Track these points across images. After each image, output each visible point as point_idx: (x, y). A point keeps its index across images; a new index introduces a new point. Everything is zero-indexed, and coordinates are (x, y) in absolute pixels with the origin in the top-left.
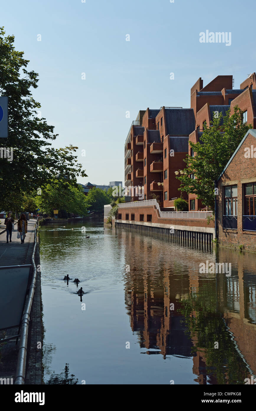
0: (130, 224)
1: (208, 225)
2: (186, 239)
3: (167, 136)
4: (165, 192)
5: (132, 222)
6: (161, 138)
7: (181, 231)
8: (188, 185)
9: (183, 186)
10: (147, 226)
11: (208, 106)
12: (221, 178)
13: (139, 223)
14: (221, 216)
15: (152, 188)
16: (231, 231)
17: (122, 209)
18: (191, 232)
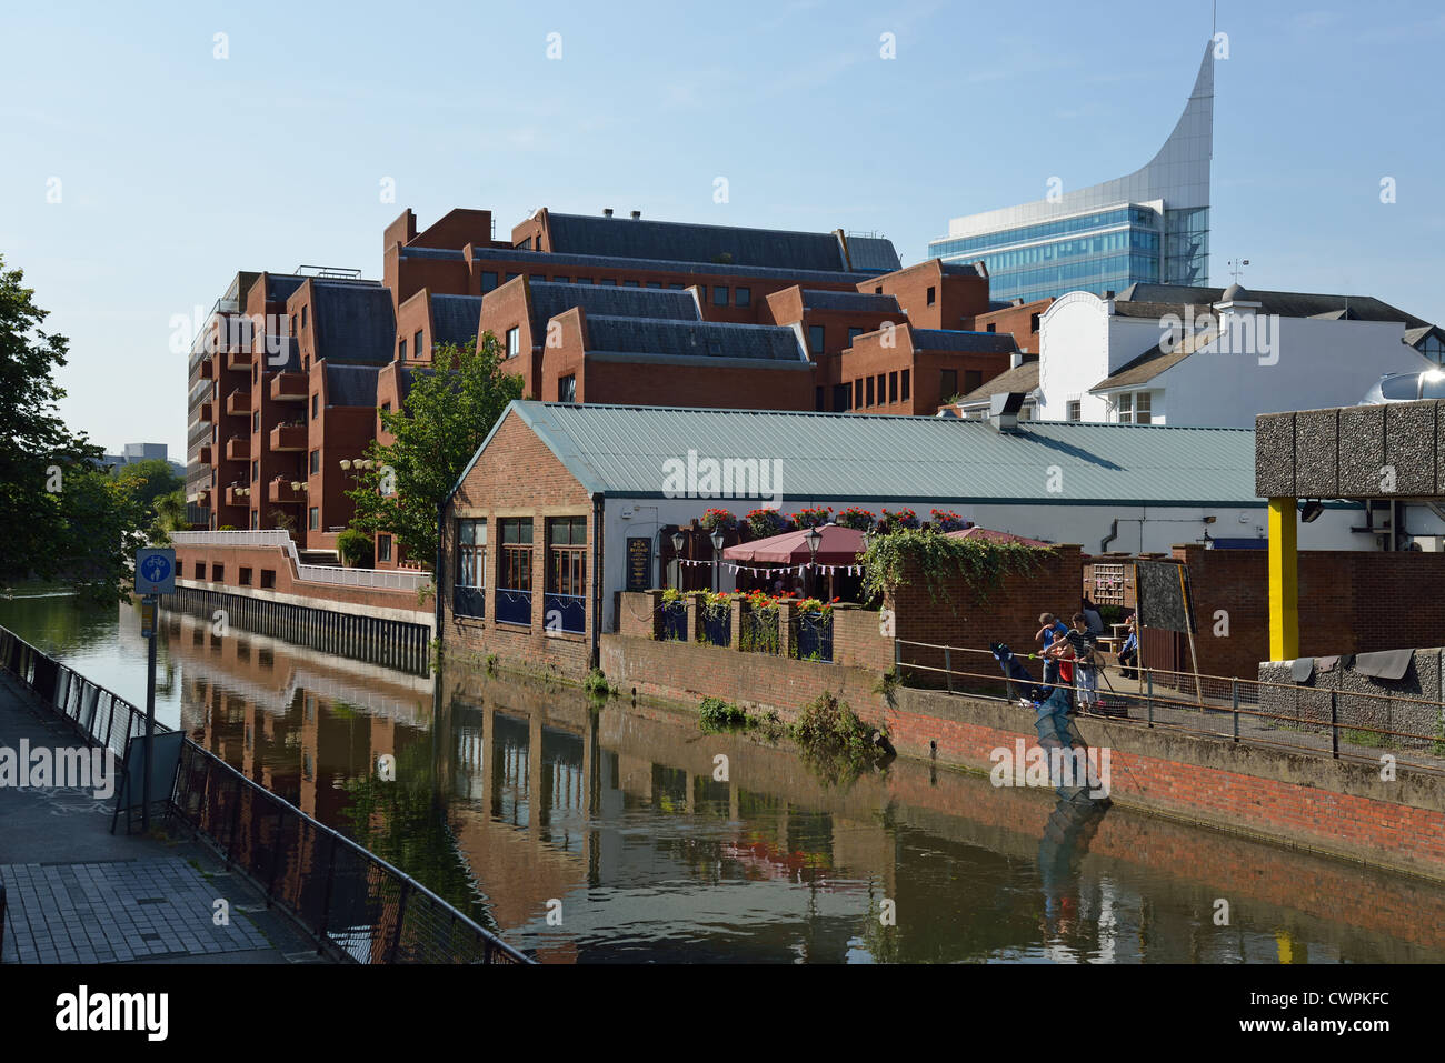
0: (209, 592)
1: (420, 605)
2: (365, 639)
3: (320, 362)
4: (311, 509)
5: (215, 587)
6: (303, 359)
7: (355, 617)
8: (373, 510)
9: (361, 515)
10: (259, 600)
11: (428, 296)
12: (451, 498)
13: (237, 591)
14: (450, 585)
15: (274, 495)
16: (470, 622)
17: (185, 548)
18: (378, 620)
